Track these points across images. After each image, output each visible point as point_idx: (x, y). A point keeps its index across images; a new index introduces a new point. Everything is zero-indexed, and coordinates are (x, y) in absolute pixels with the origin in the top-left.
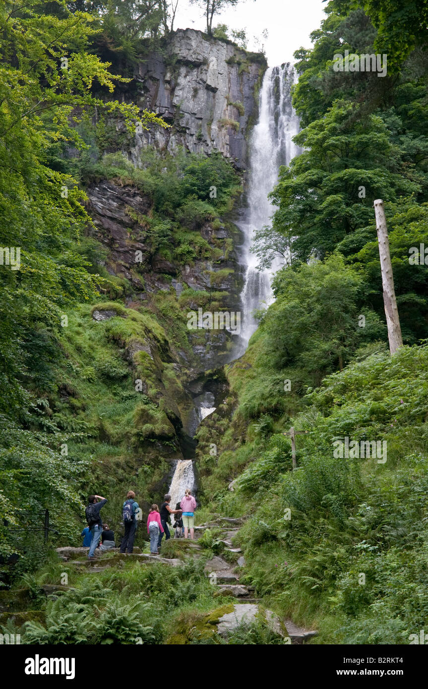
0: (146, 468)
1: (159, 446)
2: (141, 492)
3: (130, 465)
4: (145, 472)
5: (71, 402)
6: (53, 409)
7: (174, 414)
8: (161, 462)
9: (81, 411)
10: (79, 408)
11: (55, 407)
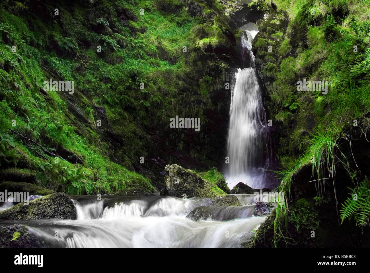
0: (208, 78)
1: (217, 59)
2: (204, 100)
3: (191, 76)
4: (207, 82)
5: (130, 24)
6: (112, 29)
7: (229, 31)
8: (221, 72)
9: (140, 33)
10: (138, 30)
11: (115, 27)
